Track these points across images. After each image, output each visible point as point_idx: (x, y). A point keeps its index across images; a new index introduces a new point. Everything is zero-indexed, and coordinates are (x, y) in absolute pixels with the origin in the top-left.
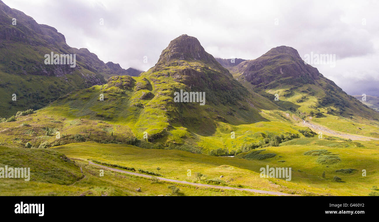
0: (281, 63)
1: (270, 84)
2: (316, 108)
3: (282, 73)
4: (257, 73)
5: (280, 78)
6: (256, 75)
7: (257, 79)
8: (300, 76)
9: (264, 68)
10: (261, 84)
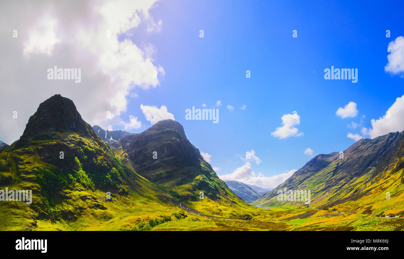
0: (166, 140)
1: (153, 164)
2: (192, 191)
3: (166, 152)
4: (141, 150)
5: (164, 158)
6: (139, 152)
7: (140, 158)
8: (182, 157)
9: (148, 145)
10: (145, 163)
